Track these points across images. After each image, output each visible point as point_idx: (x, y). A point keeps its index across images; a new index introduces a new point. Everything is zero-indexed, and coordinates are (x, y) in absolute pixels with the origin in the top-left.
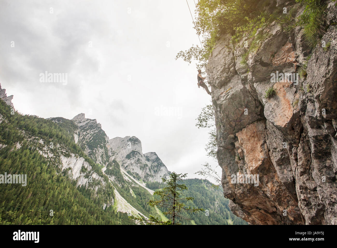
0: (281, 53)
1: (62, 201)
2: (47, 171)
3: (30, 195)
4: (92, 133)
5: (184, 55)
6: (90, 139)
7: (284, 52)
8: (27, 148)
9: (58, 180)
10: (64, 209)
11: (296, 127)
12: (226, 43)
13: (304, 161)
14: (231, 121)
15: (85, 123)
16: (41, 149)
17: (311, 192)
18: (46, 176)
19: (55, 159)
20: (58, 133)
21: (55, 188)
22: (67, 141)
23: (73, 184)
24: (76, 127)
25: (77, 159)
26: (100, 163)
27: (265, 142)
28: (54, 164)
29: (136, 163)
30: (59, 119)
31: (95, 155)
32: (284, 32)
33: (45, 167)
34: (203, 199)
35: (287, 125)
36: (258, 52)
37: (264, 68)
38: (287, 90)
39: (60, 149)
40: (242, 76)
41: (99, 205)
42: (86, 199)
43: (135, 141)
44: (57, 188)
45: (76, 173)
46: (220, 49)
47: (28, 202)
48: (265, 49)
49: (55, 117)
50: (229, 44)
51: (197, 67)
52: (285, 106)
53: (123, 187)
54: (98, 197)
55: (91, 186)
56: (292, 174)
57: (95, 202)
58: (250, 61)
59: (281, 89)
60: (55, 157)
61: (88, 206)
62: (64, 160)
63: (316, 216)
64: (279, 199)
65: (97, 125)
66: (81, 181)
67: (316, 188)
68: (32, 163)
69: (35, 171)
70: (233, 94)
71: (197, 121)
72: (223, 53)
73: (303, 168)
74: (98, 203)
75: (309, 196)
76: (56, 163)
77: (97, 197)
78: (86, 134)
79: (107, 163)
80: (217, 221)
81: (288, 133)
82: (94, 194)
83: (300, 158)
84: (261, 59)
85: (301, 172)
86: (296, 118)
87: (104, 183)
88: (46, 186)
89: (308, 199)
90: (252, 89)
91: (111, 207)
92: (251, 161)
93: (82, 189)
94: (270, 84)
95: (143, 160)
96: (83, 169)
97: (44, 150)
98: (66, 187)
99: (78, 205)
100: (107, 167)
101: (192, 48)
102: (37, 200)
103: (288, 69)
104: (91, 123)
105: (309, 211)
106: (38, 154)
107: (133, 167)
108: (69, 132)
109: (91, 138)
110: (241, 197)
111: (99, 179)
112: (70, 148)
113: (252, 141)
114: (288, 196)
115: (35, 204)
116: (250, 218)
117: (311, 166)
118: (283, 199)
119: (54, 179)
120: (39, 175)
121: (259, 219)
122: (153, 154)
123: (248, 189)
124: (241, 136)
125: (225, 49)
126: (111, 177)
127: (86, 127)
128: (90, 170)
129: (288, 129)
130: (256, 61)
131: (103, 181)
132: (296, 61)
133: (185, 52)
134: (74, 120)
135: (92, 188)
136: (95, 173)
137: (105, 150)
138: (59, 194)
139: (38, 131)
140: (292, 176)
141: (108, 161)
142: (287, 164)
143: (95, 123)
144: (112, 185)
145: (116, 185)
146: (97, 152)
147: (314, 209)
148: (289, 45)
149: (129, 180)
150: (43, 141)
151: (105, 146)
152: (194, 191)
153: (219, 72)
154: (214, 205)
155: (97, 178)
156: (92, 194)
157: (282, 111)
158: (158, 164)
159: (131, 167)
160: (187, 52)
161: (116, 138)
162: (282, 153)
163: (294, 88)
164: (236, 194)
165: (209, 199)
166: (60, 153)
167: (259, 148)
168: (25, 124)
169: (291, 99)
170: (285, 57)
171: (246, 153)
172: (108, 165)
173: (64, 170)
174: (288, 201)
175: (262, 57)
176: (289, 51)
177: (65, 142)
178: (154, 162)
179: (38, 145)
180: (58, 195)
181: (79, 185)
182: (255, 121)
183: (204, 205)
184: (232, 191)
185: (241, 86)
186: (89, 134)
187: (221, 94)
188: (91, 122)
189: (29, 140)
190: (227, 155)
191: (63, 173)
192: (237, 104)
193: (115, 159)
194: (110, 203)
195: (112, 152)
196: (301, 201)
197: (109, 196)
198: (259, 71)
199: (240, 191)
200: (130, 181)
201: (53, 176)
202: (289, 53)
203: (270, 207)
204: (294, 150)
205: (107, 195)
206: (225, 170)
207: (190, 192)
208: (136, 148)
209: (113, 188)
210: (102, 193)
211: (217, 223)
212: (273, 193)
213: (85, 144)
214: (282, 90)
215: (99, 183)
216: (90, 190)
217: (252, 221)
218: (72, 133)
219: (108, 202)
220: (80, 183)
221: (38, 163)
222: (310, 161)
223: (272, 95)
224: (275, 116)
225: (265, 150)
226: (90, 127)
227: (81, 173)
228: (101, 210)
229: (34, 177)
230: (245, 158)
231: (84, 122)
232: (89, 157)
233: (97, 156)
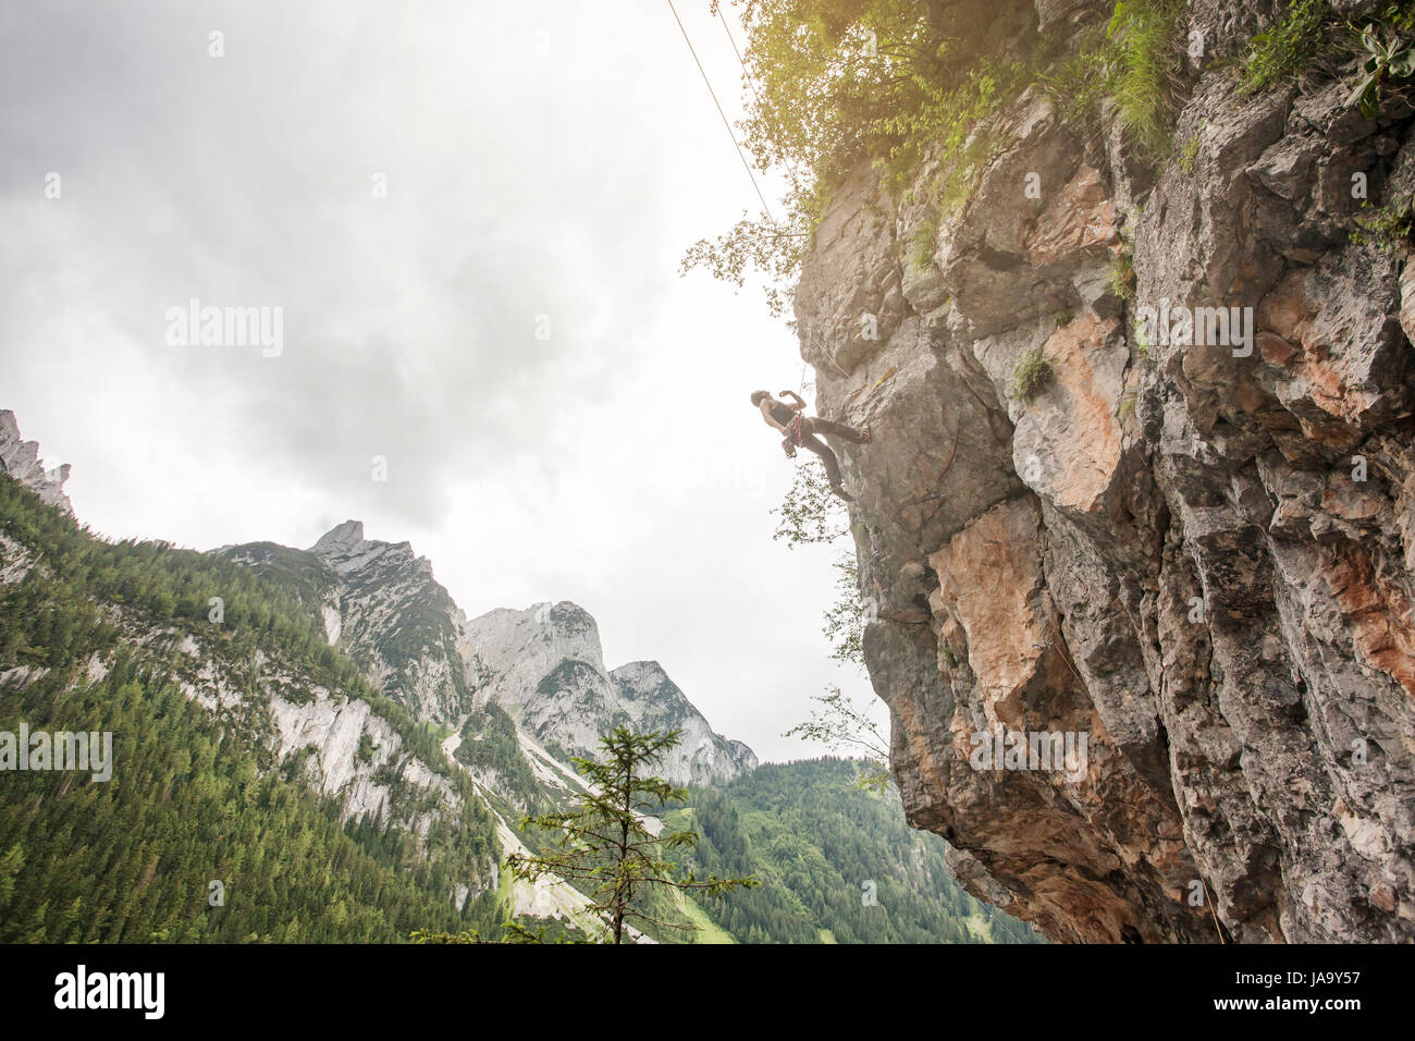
0: (1060, 212)
1: (286, 888)
2: (216, 767)
3: (151, 869)
4: (397, 598)
5: (713, 257)
6: (390, 625)
7: (1074, 204)
8: (132, 678)
9: (264, 802)
10: (295, 919)
11: (1140, 507)
12: (867, 194)
13: (1181, 650)
14: (903, 507)
15: (365, 560)
16: (190, 678)
17: (1222, 776)
18: (213, 786)
19: (249, 712)
20: (255, 605)
21: (251, 835)
22: (295, 638)
23: (327, 814)
24: (330, 579)
25: (337, 709)
26: (435, 718)
27: (1043, 583)
28: (247, 736)
29: (579, 709)
30: (259, 550)
31: (411, 689)
32: (1064, 128)
33: (209, 750)
34: (860, 841)
35: (1101, 500)
36: (969, 213)
37: (1002, 277)
38: (1096, 361)
39: (267, 671)
40: (929, 317)
41: (436, 894)
42: (381, 872)
43: (571, 619)
44: (263, 831)
45: (336, 768)
46: (845, 217)
47: (144, 902)
48: (993, 198)
49: (242, 541)
50: (877, 198)
51: (768, 299)
52: (1092, 426)
53: (533, 809)
54: (433, 860)
55: (401, 816)
56: (1153, 709)
57: (419, 882)
58: (945, 252)
59: (1072, 358)
60: (246, 705)
61: (394, 900)
62: (286, 716)
63: (1250, 876)
64: (1115, 818)
65: (415, 565)
66: (360, 798)
67: (1236, 757)
68: (155, 739)
69: (170, 766)
70: (898, 396)
71: (778, 517)
72: (854, 231)
73: (1182, 677)
74: (434, 884)
75: (1216, 792)
76: (251, 731)
77: (428, 859)
78: (373, 603)
79: (463, 718)
80: (926, 928)
81: (1112, 538)
82: (414, 846)
83: (1168, 636)
84: (983, 237)
85: (1178, 695)
86: (1135, 472)
87: (453, 801)
88: (216, 828)
89: (1214, 807)
90: (972, 370)
91: (487, 898)
92: (993, 668)
93: (366, 831)
94: (1031, 340)
95: (611, 698)
96: (365, 750)
97: (203, 681)
98: (301, 828)
99: (351, 898)
100: (463, 733)
101: (744, 223)
102: (182, 888)
103: (1092, 272)
104: (390, 558)
105: (1224, 857)
106: (178, 697)
107: (571, 728)
108: (300, 599)
109: (394, 620)
110: (975, 820)
111: (433, 787)
112: (310, 665)
113: (991, 585)
114: (1151, 801)
115: (170, 906)
116: (1031, 906)
117: (1212, 666)
118: (1131, 816)
119: (246, 796)
120: (185, 784)
121: (1064, 905)
122: (647, 670)
123: (999, 784)
124: (952, 567)
125: (862, 215)
126: (481, 774)
127: (370, 577)
128: (394, 749)
129: (1107, 517)
130: (964, 250)
131: (450, 793)
132: (1119, 238)
133: (717, 244)
134: (322, 549)
135: (407, 823)
136: (414, 761)
137: (452, 665)
138: (271, 858)
139: (175, 605)
140: (1152, 715)
141: (466, 710)
142: (1133, 668)
143: (405, 558)
144: (490, 806)
145: (502, 806)
146: (420, 674)
147: (1242, 848)
148: (1089, 178)
149: (555, 783)
150: (197, 642)
151: (450, 650)
152: (823, 810)
153: (841, 309)
154: (907, 859)
155: (424, 784)
156: (407, 850)
157: (1082, 443)
158: (671, 707)
159: (562, 728)
160: (726, 241)
161: (496, 612)
162: (1109, 625)
163: (1124, 349)
164: (952, 810)
165: (885, 837)
166: (268, 690)
167: (1021, 612)
168: (123, 578)
169: (1110, 393)
170: (1075, 226)
171: (970, 635)
172: (467, 723)
173: (288, 755)
174: (1154, 823)
175: (985, 231)
176: (1089, 200)
177: (288, 640)
178: (652, 700)
179: (175, 662)
180: (264, 863)
181: (351, 814)
182: (998, 501)
183: (866, 864)
184: (934, 796)
185: (929, 361)
186: (386, 604)
187: (852, 400)
188: (388, 554)
189: (140, 641)
190: (904, 649)
191: (283, 769)
192: (920, 434)
193: (494, 698)
194: (484, 882)
195: (480, 670)
196: (1191, 816)
197: (477, 853)
198: (982, 291)
199: (969, 795)
200: (562, 784)
201: (242, 787)
202: (1092, 208)
203: (1095, 851)
204: (1145, 608)
205: (468, 850)
206: (902, 712)
207: (808, 815)
208: (576, 647)
209: (490, 821)
210: (450, 842)
211: (924, 937)
212: (1089, 792)
213: (368, 647)
214: (1077, 359)
215: (432, 804)
216: (397, 832)
217: (1040, 916)
218: (313, 601)
219: (476, 878)
220: (354, 808)
221: (180, 734)
222: (1208, 645)
223: (1041, 382)
224: (1054, 470)
225: (1043, 615)
226: (385, 573)
227: (356, 767)
228: (447, 915)
229: (166, 792)
230: (970, 655)
231: (359, 555)
232: (390, 698)
233: (420, 693)
